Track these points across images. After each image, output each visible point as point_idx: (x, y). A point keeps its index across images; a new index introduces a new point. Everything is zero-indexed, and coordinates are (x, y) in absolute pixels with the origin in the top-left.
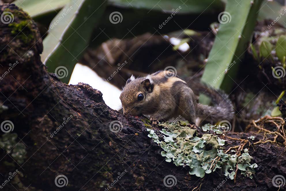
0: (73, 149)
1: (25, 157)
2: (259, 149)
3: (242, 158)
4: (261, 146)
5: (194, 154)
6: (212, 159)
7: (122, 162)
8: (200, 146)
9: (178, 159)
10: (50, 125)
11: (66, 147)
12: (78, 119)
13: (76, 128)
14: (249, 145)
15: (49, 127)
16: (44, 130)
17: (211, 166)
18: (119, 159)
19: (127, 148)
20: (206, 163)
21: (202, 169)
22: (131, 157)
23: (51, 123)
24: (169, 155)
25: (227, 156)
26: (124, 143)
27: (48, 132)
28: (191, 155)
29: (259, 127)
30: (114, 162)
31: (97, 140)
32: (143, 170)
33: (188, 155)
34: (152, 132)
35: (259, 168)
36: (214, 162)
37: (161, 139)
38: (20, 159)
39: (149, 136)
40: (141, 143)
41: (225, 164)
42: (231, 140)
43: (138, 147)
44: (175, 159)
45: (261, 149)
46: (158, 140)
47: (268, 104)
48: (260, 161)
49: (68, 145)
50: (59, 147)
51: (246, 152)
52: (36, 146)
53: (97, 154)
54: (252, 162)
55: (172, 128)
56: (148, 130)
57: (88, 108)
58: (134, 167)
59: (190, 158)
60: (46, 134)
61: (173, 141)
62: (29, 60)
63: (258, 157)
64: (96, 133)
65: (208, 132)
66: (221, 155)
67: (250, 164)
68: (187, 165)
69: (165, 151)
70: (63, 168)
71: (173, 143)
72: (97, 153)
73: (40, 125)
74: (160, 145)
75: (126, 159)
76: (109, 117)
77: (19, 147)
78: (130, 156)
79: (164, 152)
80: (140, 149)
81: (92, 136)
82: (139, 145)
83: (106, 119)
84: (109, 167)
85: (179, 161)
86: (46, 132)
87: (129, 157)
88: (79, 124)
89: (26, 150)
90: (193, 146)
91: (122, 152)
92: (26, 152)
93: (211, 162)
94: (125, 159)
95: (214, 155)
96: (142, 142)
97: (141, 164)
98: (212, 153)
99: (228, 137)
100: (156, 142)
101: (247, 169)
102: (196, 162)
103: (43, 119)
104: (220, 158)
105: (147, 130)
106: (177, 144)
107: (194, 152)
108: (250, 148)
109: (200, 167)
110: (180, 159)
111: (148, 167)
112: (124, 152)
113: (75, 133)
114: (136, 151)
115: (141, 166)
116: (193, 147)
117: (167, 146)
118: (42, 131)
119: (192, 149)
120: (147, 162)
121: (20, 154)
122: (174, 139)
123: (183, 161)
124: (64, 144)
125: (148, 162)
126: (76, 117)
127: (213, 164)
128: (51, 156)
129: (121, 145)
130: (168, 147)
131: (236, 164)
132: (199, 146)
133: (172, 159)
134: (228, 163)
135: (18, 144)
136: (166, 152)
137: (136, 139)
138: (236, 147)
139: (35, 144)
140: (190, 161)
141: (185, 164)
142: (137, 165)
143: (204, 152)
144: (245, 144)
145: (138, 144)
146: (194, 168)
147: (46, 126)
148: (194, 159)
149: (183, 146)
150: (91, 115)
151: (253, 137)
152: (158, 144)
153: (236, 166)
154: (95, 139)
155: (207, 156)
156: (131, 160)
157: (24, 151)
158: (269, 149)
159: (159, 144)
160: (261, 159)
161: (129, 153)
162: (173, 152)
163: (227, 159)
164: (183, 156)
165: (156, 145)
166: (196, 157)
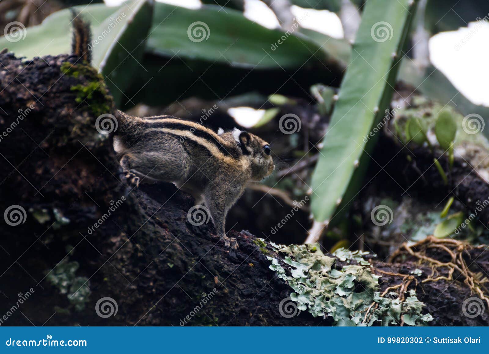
0: (161, 288)
1: (88, 300)
2: (432, 290)
3: (409, 306)
4: (433, 285)
5: (338, 298)
6: (365, 307)
7: (234, 310)
8: (347, 286)
9: (315, 306)
10: (129, 250)
11: (151, 284)
12: (167, 240)
13: (167, 255)
14: (415, 284)
15: (126, 253)
16: (119, 256)
17: (366, 318)
18: (228, 305)
19: (239, 287)
20: (356, 313)
21: (351, 323)
22: (246, 301)
23: (130, 245)
24: (302, 299)
25: (387, 301)
26: (234, 278)
27: (125, 260)
28: (334, 300)
29: (417, 254)
30: (221, 309)
31: (197, 273)
32: (264, 323)
33: (330, 300)
34: (275, 261)
35: (436, 322)
36: (370, 311)
37: (288, 274)
38: (80, 303)
39: (271, 267)
40: (259, 279)
41: (385, 315)
42: (385, 276)
43: (254, 285)
44: (312, 306)
45: (435, 291)
46: (284, 275)
47: (420, 217)
48: (435, 310)
49: (155, 281)
50: (141, 284)
51: (413, 296)
52: (106, 282)
53: (197, 296)
54: (425, 311)
55: (298, 254)
56: (269, 258)
57: (178, 221)
58: (251, 318)
59: (333, 304)
60: (121, 264)
61: (304, 276)
62: (102, 144)
63: (432, 304)
64: (193, 262)
65: (348, 262)
66: (379, 300)
67: (421, 315)
68: (329, 315)
69: (296, 293)
70: (146, 319)
71: (305, 280)
72: (197, 294)
73: (114, 248)
74: (288, 283)
75: (239, 304)
76: (208, 237)
77: (79, 284)
78: (244, 300)
79: (294, 294)
80: (257, 289)
81: (189, 267)
82: (255, 282)
83: (205, 240)
84: (214, 317)
85: (317, 309)
86: (122, 260)
87: (243, 302)
88: (170, 247)
89: (92, 289)
90: (336, 285)
91: (232, 293)
92: (90, 293)
93: (365, 310)
94: (237, 305)
95: (369, 300)
96: (261, 277)
97: (261, 313)
98: (365, 296)
99: (378, 270)
100: (281, 277)
101: (417, 322)
102: (342, 311)
103: (119, 239)
104: (377, 305)
105: (267, 258)
106: (312, 282)
107: (338, 294)
108: (417, 289)
109: (348, 319)
110: (319, 305)
111: (272, 318)
112: (236, 293)
113: (165, 262)
114: (253, 292)
115: (261, 316)
116: (337, 287)
117: (298, 284)
118: (117, 259)
119: (335, 289)
120: (269, 311)
121: (81, 295)
122: (306, 273)
123: (323, 308)
124: (149, 280)
125: (271, 309)
126: (164, 236)
127: (368, 314)
128: (129, 298)
129: (230, 281)
130: (299, 286)
131: (401, 314)
132: (345, 285)
133: (307, 305)
134: (389, 313)
135: (80, 279)
136: (297, 295)
137: (251, 273)
138: (396, 287)
139: (106, 279)
140: (333, 309)
141: (327, 313)
142: (255, 315)
143: (353, 295)
144: (409, 282)
145: (254, 280)
146: (339, 320)
147: (123, 250)
148: (339, 306)
149: (320, 284)
150: (183, 234)
151: (418, 272)
152: (285, 282)
153: (400, 317)
154: (193, 272)
155: (359, 302)
156: (246, 307)
157: (87, 289)
158: (445, 291)
159: (287, 281)
160: (437, 308)
161: (242, 295)
162: (307, 293)
163: (388, 306)
164: (323, 301)
165: (283, 283)
166: (342, 302)
